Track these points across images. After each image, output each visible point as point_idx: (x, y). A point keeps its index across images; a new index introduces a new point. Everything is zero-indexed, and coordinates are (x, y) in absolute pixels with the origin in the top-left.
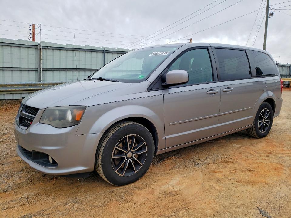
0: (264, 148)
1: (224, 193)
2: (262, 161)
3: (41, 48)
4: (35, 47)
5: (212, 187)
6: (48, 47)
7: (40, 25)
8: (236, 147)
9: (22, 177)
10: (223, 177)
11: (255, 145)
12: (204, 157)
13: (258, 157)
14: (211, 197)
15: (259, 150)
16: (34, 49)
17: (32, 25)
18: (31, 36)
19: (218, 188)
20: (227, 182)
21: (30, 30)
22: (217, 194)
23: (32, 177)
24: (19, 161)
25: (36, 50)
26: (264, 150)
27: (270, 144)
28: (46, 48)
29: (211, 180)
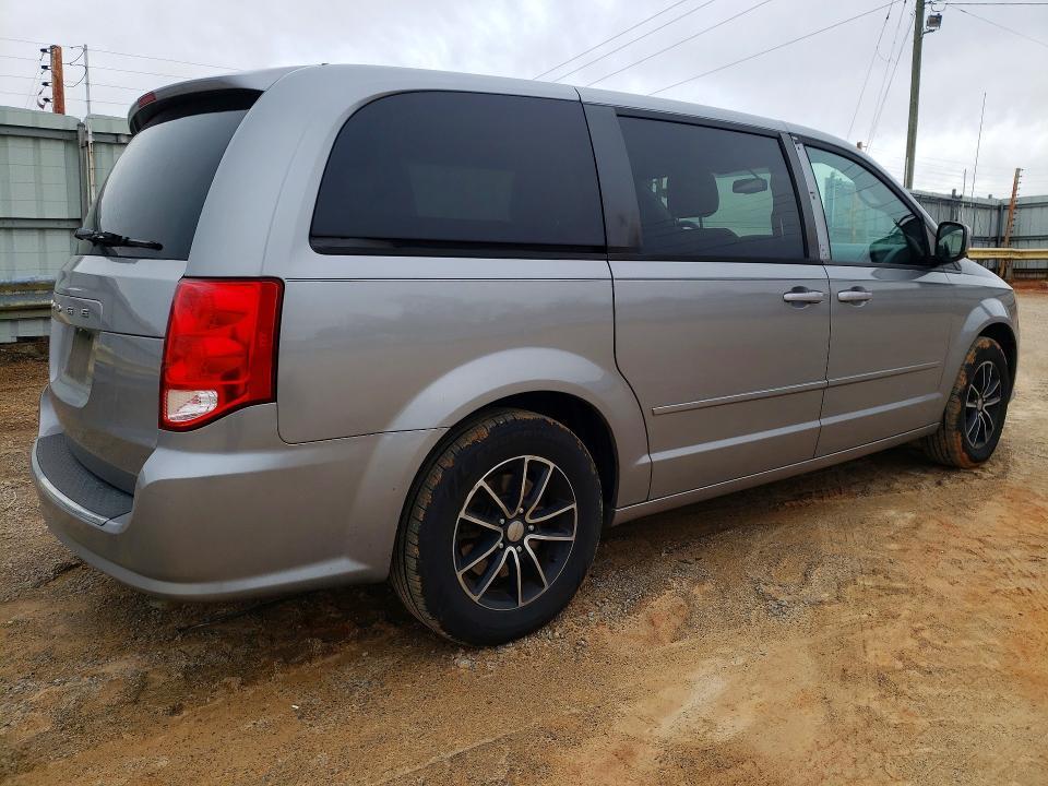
0: (1009, 526)
1: (928, 745)
2: (1025, 583)
3: (91, 140)
4: (67, 136)
5: (872, 720)
6: (117, 135)
7: (85, 50)
8: (901, 523)
9: (35, 710)
10: (900, 665)
11: (968, 513)
12: (791, 573)
13: (1002, 566)
14: (883, 767)
15: (994, 533)
16: (61, 146)
17: (53, 47)
18: (49, 92)
19: (894, 719)
20: (924, 689)
21: (45, 67)
22: (901, 752)
23: (80, 707)
24: (17, 622)
25: (71, 149)
26: (1012, 533)
27: (1026, 508)
28: (112, 139)
29: (856, 679)
